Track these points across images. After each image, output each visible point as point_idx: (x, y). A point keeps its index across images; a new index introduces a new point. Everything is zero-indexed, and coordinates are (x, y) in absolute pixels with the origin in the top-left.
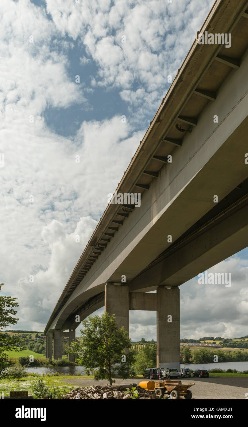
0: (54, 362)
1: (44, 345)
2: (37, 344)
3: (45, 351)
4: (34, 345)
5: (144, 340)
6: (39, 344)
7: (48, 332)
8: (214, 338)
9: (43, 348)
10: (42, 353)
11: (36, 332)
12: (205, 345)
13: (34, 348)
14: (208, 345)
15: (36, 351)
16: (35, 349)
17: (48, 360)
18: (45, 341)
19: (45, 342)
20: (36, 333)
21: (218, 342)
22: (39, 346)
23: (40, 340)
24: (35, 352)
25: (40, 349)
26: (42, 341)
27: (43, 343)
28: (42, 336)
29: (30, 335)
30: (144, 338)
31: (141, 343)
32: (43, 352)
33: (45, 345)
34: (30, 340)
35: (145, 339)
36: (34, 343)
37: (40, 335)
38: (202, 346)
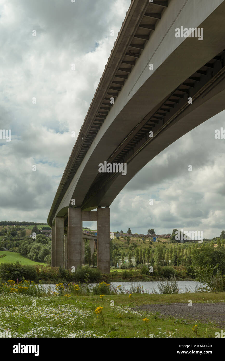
0: (69, 275)
1: (48, 247)
2: (35, 245)
3: (49, 257)
4: (30, 246)
6: (39, 244)
7: (55, 218)
9: (46, 252)
10: (44, 262)
11: (32, 224)
13: (29, 252)
15: (34, 257)
16: (31, 254)
17: (56, 270)
18: (51, 240)
19: (50, 242)
20: (34, 226)
22: (39, 248)
23: (40, 236)
24: (32, 260)
25: (41, 253)
26: (43, 238)
27: (45, 243)
28: (44, 231)
29: (24, 229)
32: (45, 259)
33: (50, 246)
34: (23, 238)
36: (30, 243)
37: (40, 228)
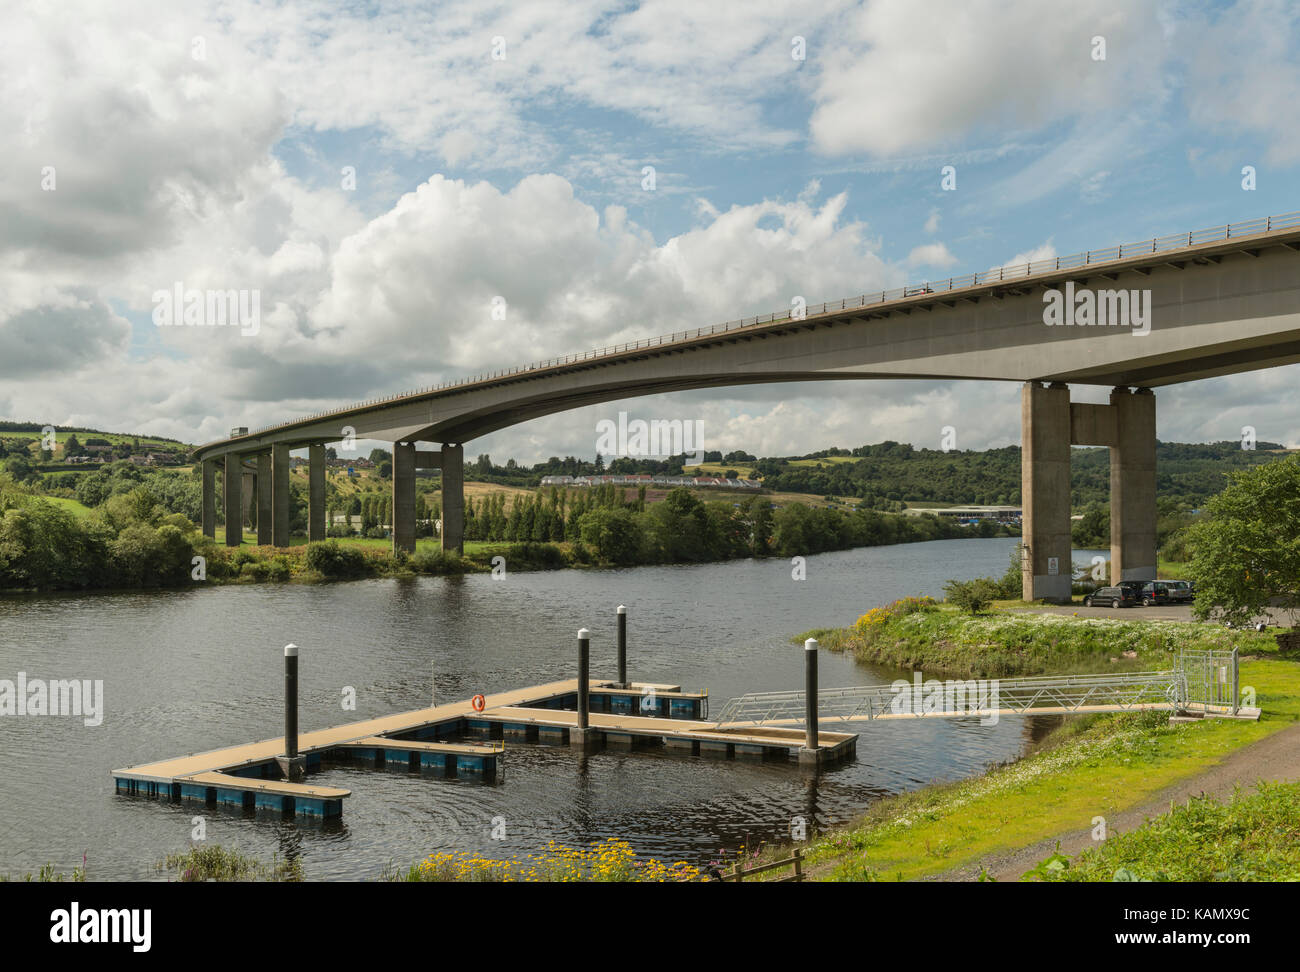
5: (489, 462)
8: (724, 456)
12: (713, 483)
14: (723, 484)
20: (70, 435)
21: (744, 473)
30: (487, 457)
31: (478, 476)
35: (490, 458)
37: (82, 442)
38: (704, 487)
